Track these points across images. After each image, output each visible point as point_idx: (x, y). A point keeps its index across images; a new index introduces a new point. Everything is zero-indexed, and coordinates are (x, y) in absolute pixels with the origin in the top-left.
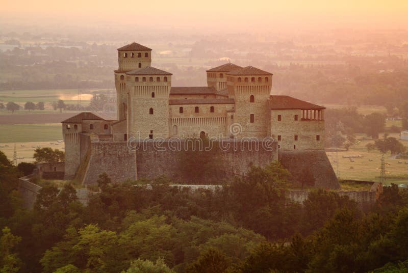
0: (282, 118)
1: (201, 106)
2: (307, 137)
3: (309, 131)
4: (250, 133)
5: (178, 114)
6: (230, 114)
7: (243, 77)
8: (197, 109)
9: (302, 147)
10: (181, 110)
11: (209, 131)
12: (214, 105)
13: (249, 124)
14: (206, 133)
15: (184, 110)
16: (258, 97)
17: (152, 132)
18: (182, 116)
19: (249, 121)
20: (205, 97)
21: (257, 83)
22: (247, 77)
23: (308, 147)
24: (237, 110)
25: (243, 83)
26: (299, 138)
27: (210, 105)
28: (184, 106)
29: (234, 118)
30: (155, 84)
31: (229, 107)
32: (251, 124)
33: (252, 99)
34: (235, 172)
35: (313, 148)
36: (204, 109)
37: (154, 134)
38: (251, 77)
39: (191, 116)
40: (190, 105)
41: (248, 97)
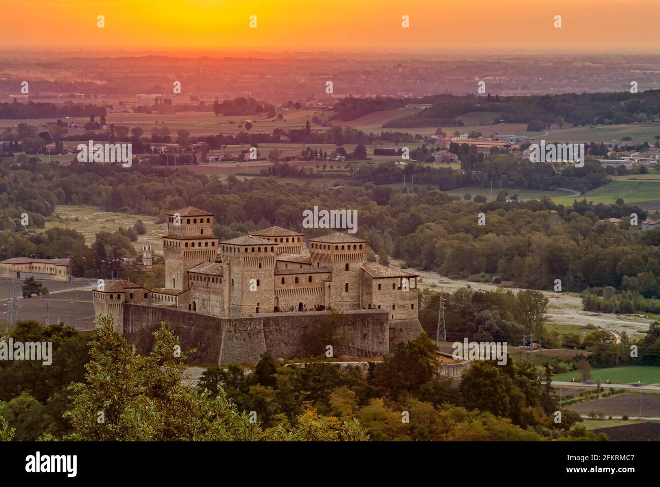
0: (382, 287)
1: (300, 276)
2: (403, 306)
3: (404, 300)
4: (345, 303)
5: (280, 284)
6: (327, 284)
7: (340, 246)
8: (297, 280)
9: (399, 316)
10: (283, 282)
11: (306, 301)
12: (312, 275)
13: (344, 293)
14: (304, 304)
15: (285, 280)
16: (352, 266)
17: (258, 304)
18: (284, 287)
19: (344, 290)
20: (301, 267)
21: (352, 252)
22: (343, 244)
23: (404, 317)
24: (333, 279)
25: (340, 252)
26: (396, 308)
27: (309, 275)
28: (286, 277)
29: (331, 287)
30: (263, 254)
31: (325, 276)
32: (346, 294)
33: (347, 267)
34: (351, 345)
35: (409, 318)
36: (303, 279)
37: (261, 307)
38: (347, 244)
39: (292, 287)
40: (290, 276)
41: (343, 266)
